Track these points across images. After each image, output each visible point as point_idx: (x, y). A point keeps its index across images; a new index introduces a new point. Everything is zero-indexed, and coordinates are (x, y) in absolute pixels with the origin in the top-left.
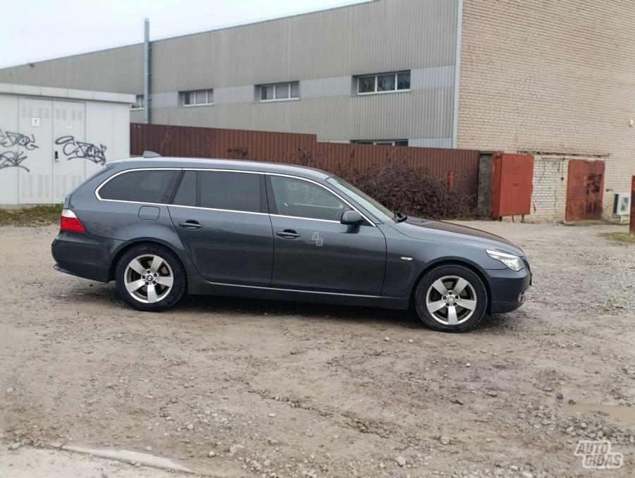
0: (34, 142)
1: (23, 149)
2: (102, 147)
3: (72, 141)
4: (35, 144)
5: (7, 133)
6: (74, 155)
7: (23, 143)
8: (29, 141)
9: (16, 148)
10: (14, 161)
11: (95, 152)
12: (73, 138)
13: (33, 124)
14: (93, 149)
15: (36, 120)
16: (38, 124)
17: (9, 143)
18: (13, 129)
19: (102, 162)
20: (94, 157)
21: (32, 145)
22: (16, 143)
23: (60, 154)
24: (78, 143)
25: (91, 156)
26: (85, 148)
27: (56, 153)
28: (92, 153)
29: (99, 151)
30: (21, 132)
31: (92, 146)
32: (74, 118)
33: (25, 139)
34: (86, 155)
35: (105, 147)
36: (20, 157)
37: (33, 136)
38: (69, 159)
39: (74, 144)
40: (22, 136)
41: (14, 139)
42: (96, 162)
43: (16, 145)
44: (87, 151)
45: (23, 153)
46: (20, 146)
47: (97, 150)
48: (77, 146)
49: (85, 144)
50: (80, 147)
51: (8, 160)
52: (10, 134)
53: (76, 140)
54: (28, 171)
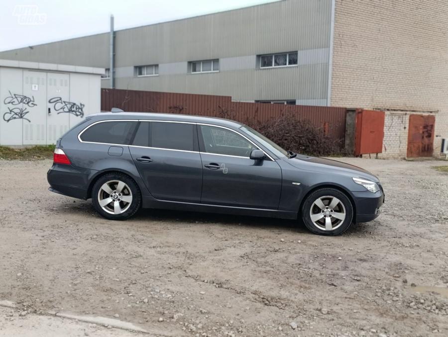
0: (34, 101)
1: (26, 106)
2: (81, 105)
3: (60, 101)
4: (34, 103)
5: (15, 95)
6: (62, 110)
7: (26, 102)
8: (31, 101)
9: (21, 106)
10: (19, 115)
11: (76, 109)
12: (61, 99)
13: (33, 89)
14: (75, 106)
15: (35, 86)
16: (37, 89)
17: (17, 102)
18: (19, 92)
19: (81, 115)
20: (76, 112)
21: (32, 104)
22: (21, 102)
23: (52, 110)
24: (64, 102)
25: (74, 111)
26: (69, 106)
27: (49, 109)
28: (75, 109)
29: (79, 108)
30: (25, 95)
31: (74, 104)
32: (62, 85)
33: (27, 99)
34: (70, 111)
35: (84, 105)
36: (24, 112)
37: (33, 97)
38: (58, 113)
39: (62, 103)
40: (25, 97)
41: (20, 99)
42: (77, 115)
43: (22, 103)
44: (71, 107)
45: (26, 109)
46: (24, 104)
47: (78, 107)
48: (64, 104)
49: (69, 103)
50: (66, 105)
51: (16, 114)
52: (17, 96)
53: (63, 100)
54: (30, 121)
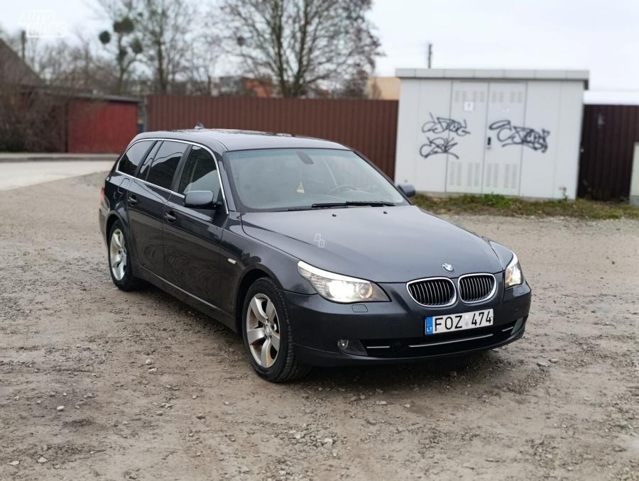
0: (465, 127)
1: (453, 135)
2: (544, 131)
3: (508, 126)
4: (467, 130)
5: (438, 119)
6: (510, 141)
7: (454, 129)
8: (461, 127)
9: (445, 134)
10: (443, 148)
11: (535, 138)
12: (509, 123)
13: (466, 108)
14: (533, 135)
15: (469, 105)
16: (471, 108)
17: (440, 129)
18: (445, 114)
19: (543, 149)
20: (533, 143)
21: (463, 131)
22: (446, 129)
23: (494, 140)
24: (515, 128)
25: (530, 142)
26: (522, 134)
27: (489, 140)
28: (531, 139)
29: (540, 137)
30: (453, 118)
31: (532, 131)
32: (512, 100)
33: (456, 125)
34: (524, 141)
35: (548, 133)
36: (451, 143)
37: (465, 121)
38: (504, 146)
39: (510, 129)
40: (454, 122)
41: (444, 125)
42: (535, 149)
43: (447, 131)
44: (526, 136)
45: (453, 139)
46: (451, 133)
47: (537, 136)
48: (514, 131)
49: (524, 129)
50: (517, 132)
51: (438, 146)
52: (441, 120)
53: (513, 124)
54: (457, 157)
